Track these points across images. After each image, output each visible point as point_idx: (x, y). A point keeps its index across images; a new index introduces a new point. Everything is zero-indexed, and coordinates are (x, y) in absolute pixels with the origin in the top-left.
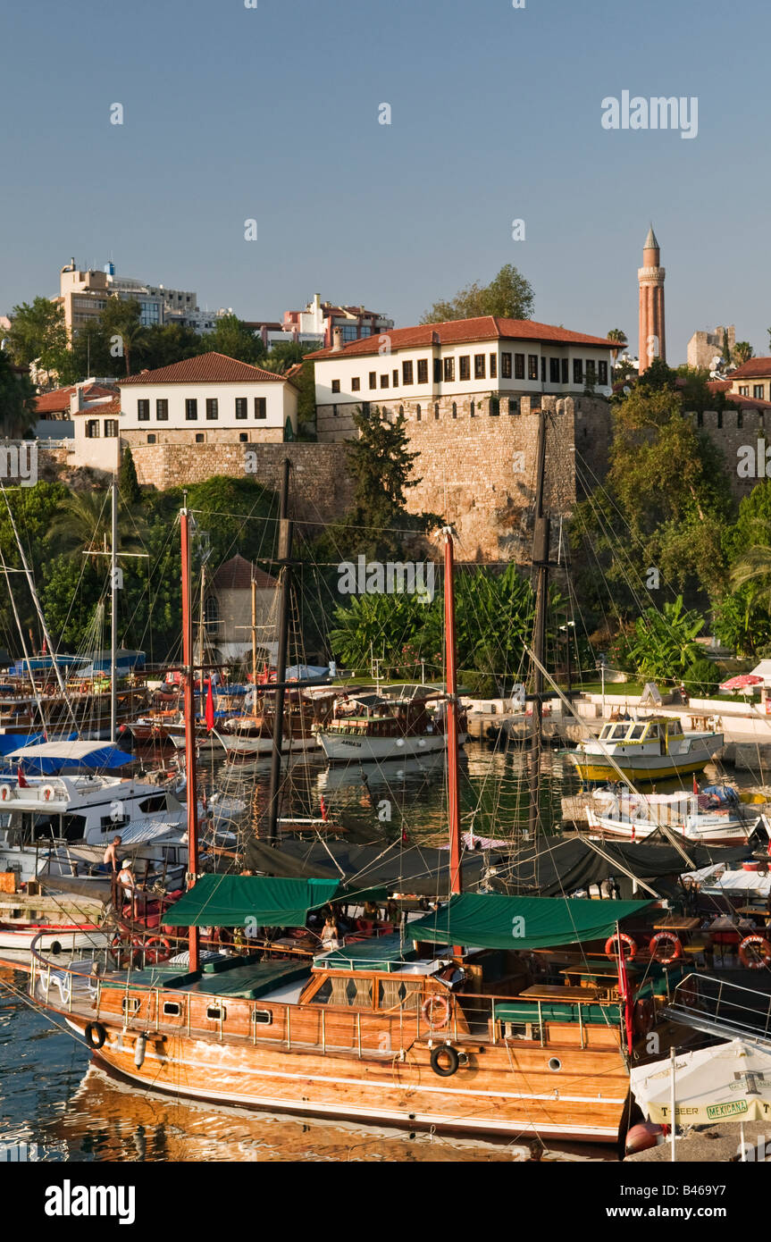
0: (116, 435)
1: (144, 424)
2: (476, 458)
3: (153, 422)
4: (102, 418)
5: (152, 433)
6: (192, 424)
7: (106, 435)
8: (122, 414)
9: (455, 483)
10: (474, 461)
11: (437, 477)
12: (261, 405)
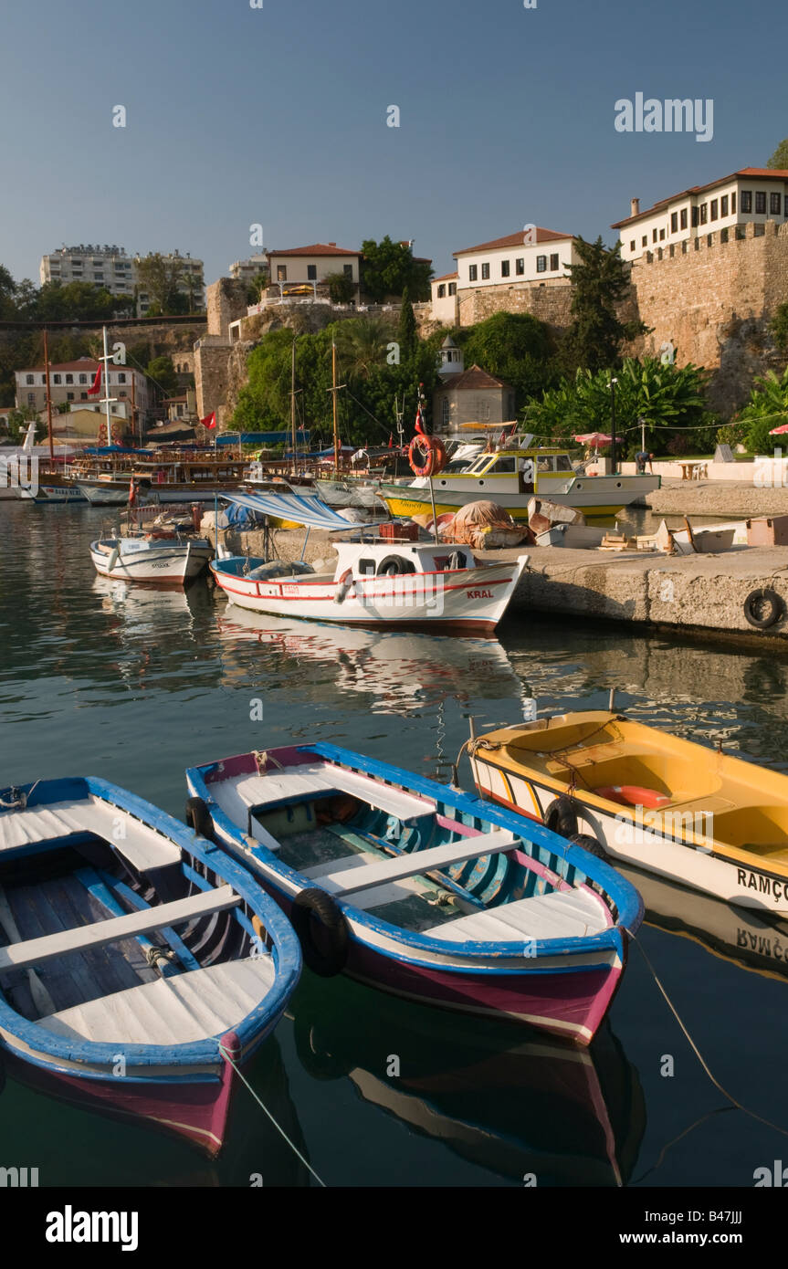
0: (455, 293)
1: (474, 284)
2: (711, 282)
3: (480, 282)
4: (447, 283)
5: (478, 289)
6: (506, 280)
7: (450, 294)
8: (459, 278)
9: (695, 306)
10: (709, 286)
11: (683, 303)
12: (555, 258)
